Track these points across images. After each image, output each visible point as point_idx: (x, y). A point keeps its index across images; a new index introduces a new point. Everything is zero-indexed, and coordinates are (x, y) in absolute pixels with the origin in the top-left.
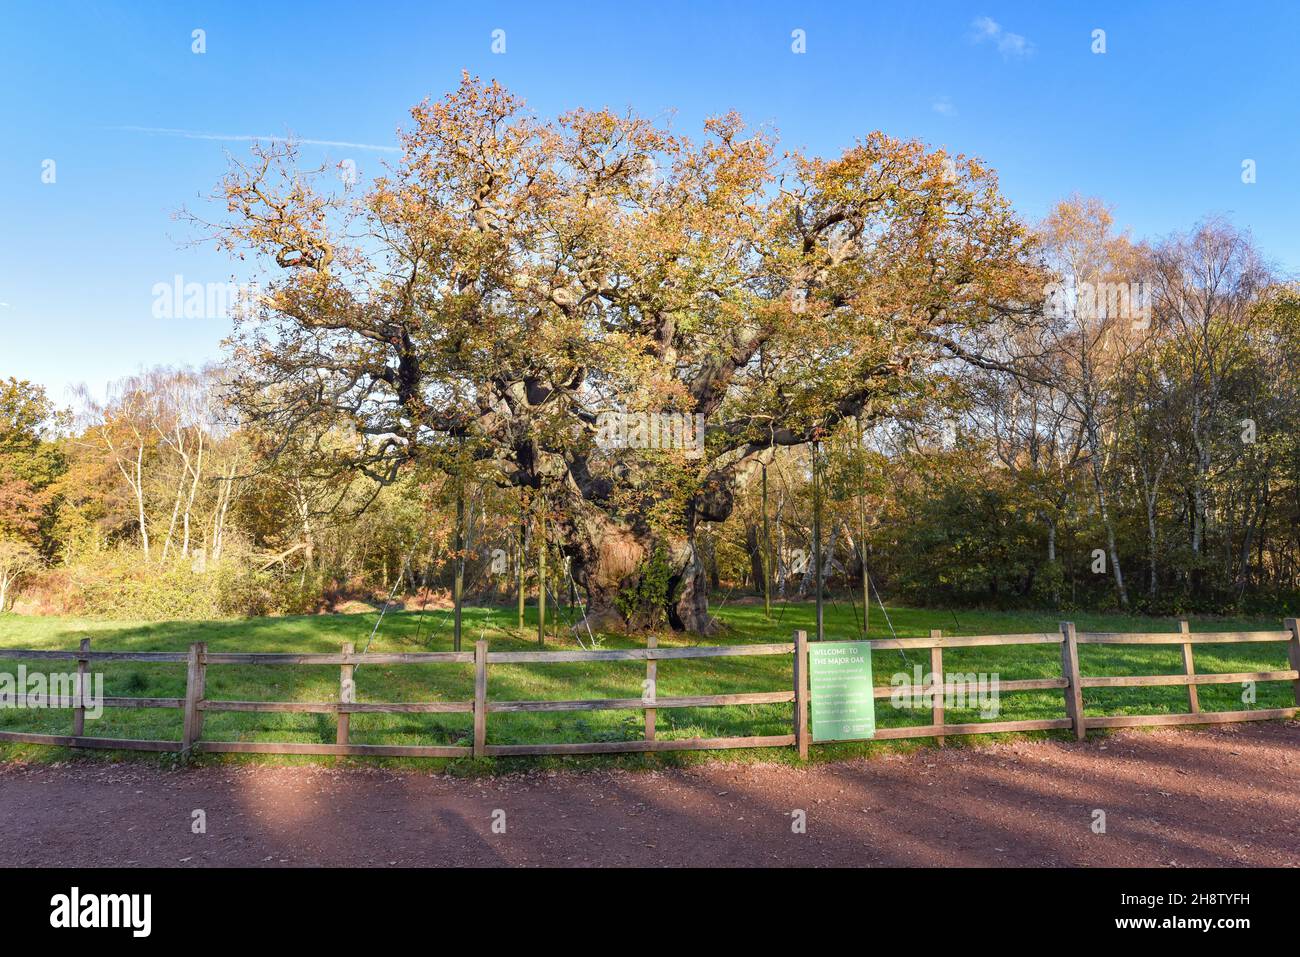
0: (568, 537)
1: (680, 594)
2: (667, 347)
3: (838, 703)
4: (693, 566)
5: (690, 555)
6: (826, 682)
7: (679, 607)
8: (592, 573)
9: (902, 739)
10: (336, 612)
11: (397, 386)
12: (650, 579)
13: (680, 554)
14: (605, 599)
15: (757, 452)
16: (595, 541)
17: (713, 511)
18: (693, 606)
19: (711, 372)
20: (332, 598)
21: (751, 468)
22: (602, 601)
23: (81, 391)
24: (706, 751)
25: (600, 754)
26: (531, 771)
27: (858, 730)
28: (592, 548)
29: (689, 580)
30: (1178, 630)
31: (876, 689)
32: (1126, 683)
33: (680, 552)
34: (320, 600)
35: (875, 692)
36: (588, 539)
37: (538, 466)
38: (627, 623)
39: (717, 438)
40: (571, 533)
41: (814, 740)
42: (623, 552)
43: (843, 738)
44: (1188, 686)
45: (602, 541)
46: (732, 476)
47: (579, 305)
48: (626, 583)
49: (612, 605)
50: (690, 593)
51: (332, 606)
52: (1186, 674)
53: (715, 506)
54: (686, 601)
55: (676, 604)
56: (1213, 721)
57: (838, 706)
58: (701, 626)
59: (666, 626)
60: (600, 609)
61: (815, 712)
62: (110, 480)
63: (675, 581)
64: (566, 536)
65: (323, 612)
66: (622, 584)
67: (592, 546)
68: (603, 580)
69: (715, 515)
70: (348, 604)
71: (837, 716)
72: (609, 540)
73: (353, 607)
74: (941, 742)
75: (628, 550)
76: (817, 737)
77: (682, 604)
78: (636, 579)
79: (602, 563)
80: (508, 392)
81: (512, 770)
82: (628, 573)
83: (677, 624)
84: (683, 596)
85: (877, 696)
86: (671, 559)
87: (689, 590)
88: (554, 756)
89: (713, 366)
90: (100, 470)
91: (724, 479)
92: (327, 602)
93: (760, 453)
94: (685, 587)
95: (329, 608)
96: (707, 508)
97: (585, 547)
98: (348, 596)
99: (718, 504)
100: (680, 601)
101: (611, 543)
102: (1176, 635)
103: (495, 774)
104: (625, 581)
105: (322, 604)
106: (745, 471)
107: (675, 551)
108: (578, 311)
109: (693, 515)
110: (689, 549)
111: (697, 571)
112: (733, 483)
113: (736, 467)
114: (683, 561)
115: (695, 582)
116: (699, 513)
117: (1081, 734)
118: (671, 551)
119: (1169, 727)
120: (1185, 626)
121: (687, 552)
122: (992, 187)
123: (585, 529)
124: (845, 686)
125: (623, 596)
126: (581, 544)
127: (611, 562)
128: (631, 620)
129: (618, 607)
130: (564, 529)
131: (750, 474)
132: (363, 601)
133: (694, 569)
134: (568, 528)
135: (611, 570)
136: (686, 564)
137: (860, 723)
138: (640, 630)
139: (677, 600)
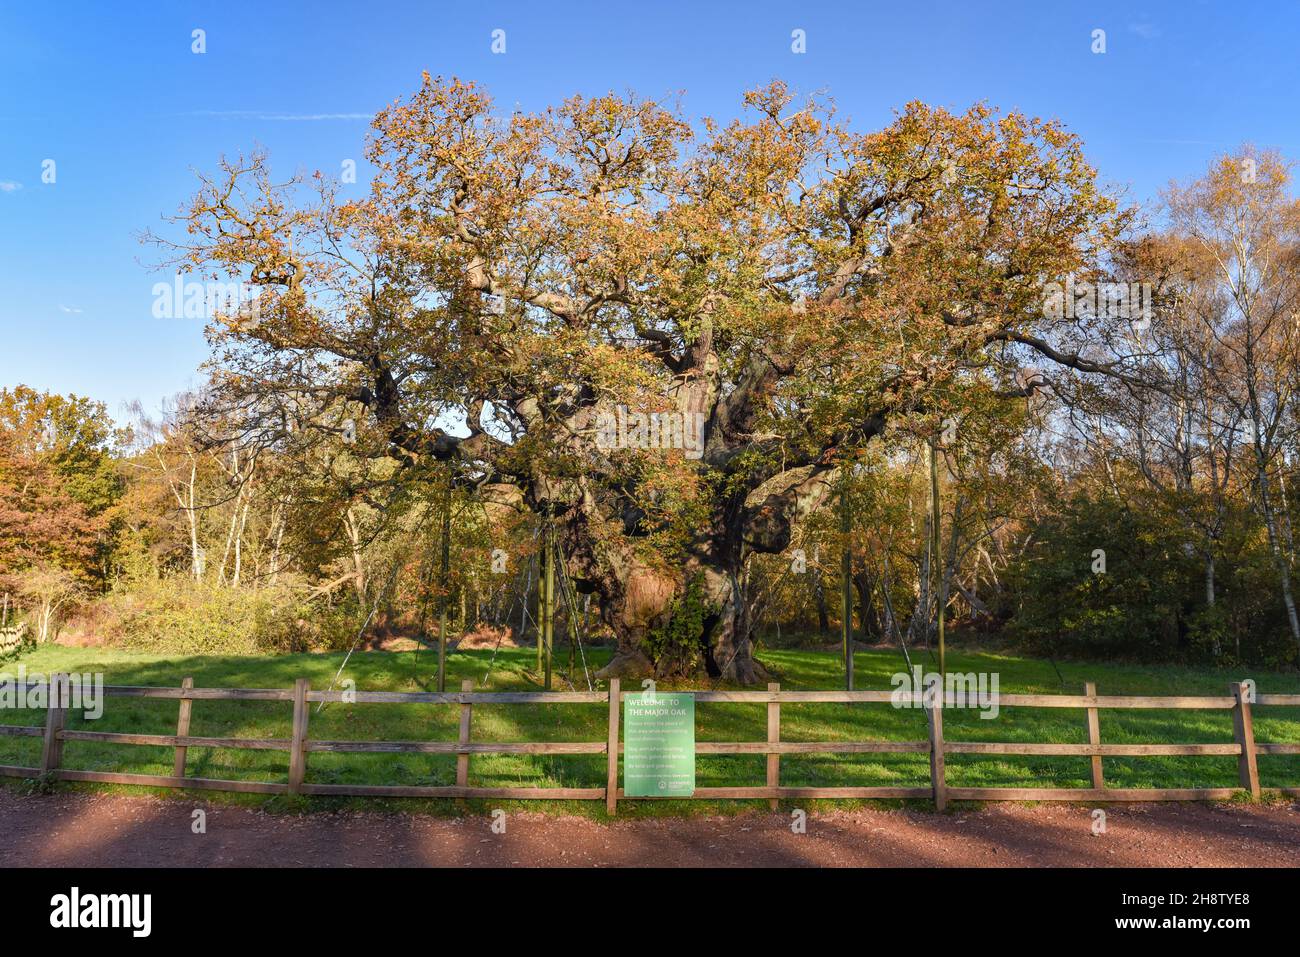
0: (586, 570)
1: (717, 636)
2: (706, 354)
3: (655, 757)
4: (733, 604)
5: (730, 591)
6: (642, 735)
7: (716, 651)
8: (617, 611)
9: (729, 800)
10: (384, 650)
11: (374, 408)
12: (681, 619)
13: (717, 591)
14: (632, 640)
15: (824, 472)
16: (620, 575)
17: (765, 541)
18: (731, 650)
19: (751, 382)
20: (381, 633)
21: (816, 491)
22: (629, 643)
23: (136, 408)
24: (520, 800)
25: (411, 798)
26: (340, 811)
27: (675, 787)
28: (616, 583)
29: (728, 620)
30: (1082, 692)
31: (699, 744)
32: (1006, 749)
33: (718, 588)
34: (369, 636)
35: (697, 747)
36: (612, 573)
37: (539, 492)
38: (656, 668)
39: (748, 458)
40: (589, 565)
41: (626, 795)
42: (652, 587)
43: (656, 794)
44: (1090, 757)
45: (628, 575)
46: (793, 500)
47: (583, 313)
48: (656, 623)
49: (639, 647)
50: (728, 635)
51: (380, 642)
52: (1090, 743)
53: (768, 535)
54: (725, 644)
55: (713, 647)
56: (1118, 799)
57: (656, 760)
58: (740, 673)
59: (700, 672)
60: (626, 651)
61: (628, 765)
62: (166, 504)
63: (712, 621)
64: (584, 569)
65: (369, 649)
66: (651, 625)
67: (616, 581)
68: (628, 618)
69: (768, 545)
70: (397, 641)
71: (653, 771)
72: (637, 573)
73: (403, 645)
74: (774, 806)
75: (657, 586)
76: (629, 791)
77: (719, 649)
78: (666, 618)
79: (629, 600)
80: (519, 410)
81: (323, 809)
82: (657, 611)
83: (713, 670)
84: (721, 639)
85: (700, 752)
86: (706, 596)
87: (727, 632)
88: (365, 797)
89: (753, 376)
90: (157, 491)
91: (782, 504)
92: (375, 639)
93: (827, 474)
94: (723, 629)
95: (376, 645)
96: (757, 536)
97: (607, 581)
98: (398, 632)
99: (771, 533)
100: (717, 645)
101: (640, 577)
102: (1081, 698)
103: (305, 812)
104: (654, 620)
105: (369, 640)
106: (809, 495)
107: (711, 586)
108: (581, 320)
109: (740, 546)
110: (728, 585)
111: (737, 610)
112: (794, 509)
113: (798, 489)
114: (720, 599)
115: (735, 622)
116: (748, 543)
117: (941, 806)
118: (707, 587)
119: (1062, 803)
120: (1090, 688)
121: (726, 588)
122: (1074, 155)
123: (606, 562)
124: (663, 740)
125: (651, 638)
126: (602, 578)
127: (638, 599)
128: (660, 665)
129: (644, 650)
130: (581, 561)
131: (814, 498)
132: (413, 638)
133: (733, 608)
134: (585, 560)
135: (638, 608)
136: (726, 602)
137: (677, 779)
138: (668, 677)
139: (713, 643)
